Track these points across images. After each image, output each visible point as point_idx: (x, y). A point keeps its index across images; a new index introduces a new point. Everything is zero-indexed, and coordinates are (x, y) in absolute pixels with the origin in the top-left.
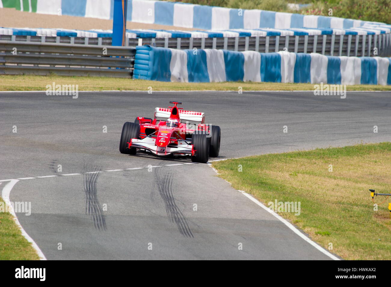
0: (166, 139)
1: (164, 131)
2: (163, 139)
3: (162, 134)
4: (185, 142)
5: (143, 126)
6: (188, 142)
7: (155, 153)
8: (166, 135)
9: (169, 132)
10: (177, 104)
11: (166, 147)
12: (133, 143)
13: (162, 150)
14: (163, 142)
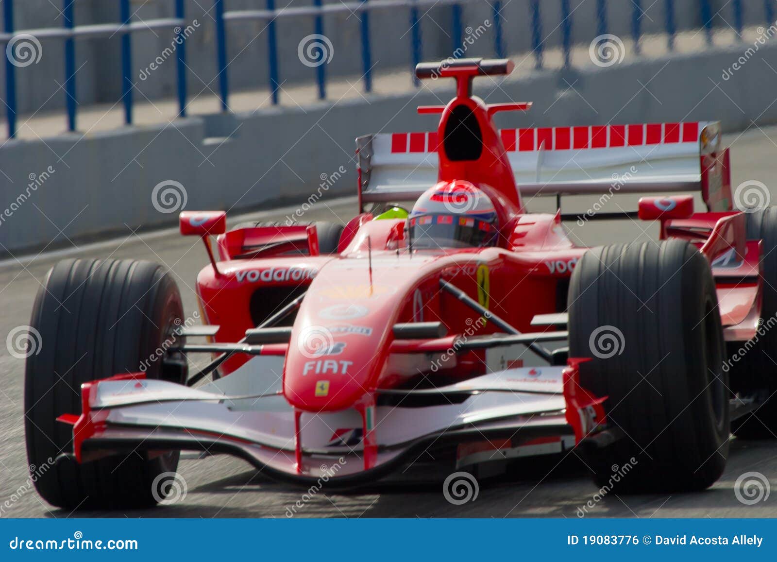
11: (372, 410)
12: (113, 413)
13: (347, 436)
14: (330, 371)
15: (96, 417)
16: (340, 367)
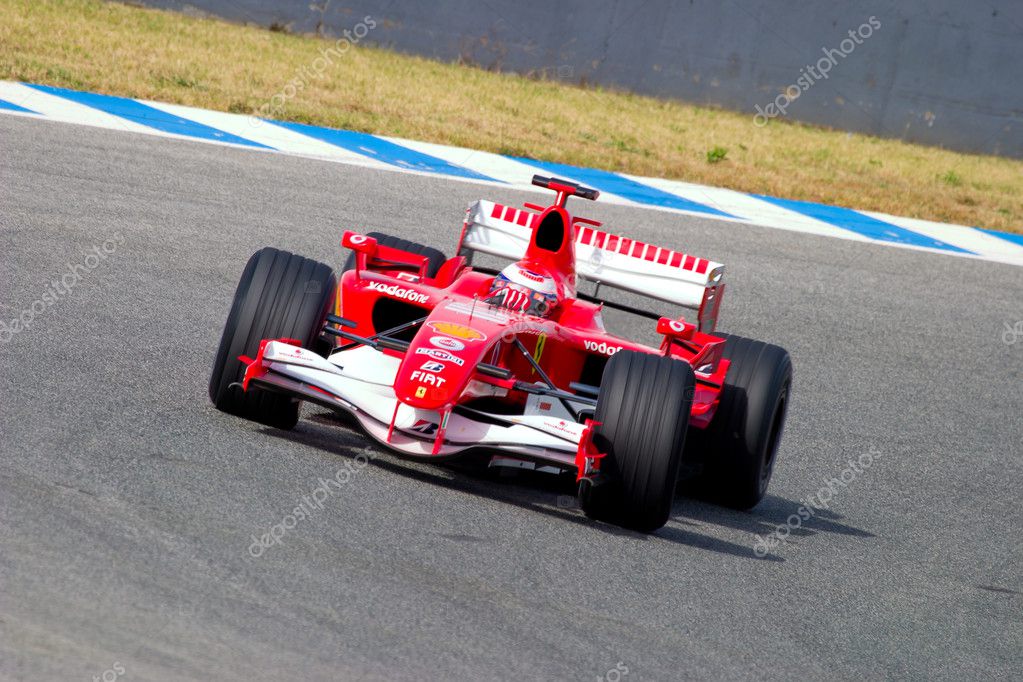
0: (449, 370)
1: (455, 326)
2: (436, 365)
3: (434, 340)
4: (563, 400)
5: (367, 281)
6: (578, 407)
7: (382, 435)
8: (460, 346)
9: (475, 336)
10: (571, 197)
11: (447, 415)
12: (274, 364)
13: (425, 427)
14: (429, 382)
15: (264, 363)
16: (437, 381)
